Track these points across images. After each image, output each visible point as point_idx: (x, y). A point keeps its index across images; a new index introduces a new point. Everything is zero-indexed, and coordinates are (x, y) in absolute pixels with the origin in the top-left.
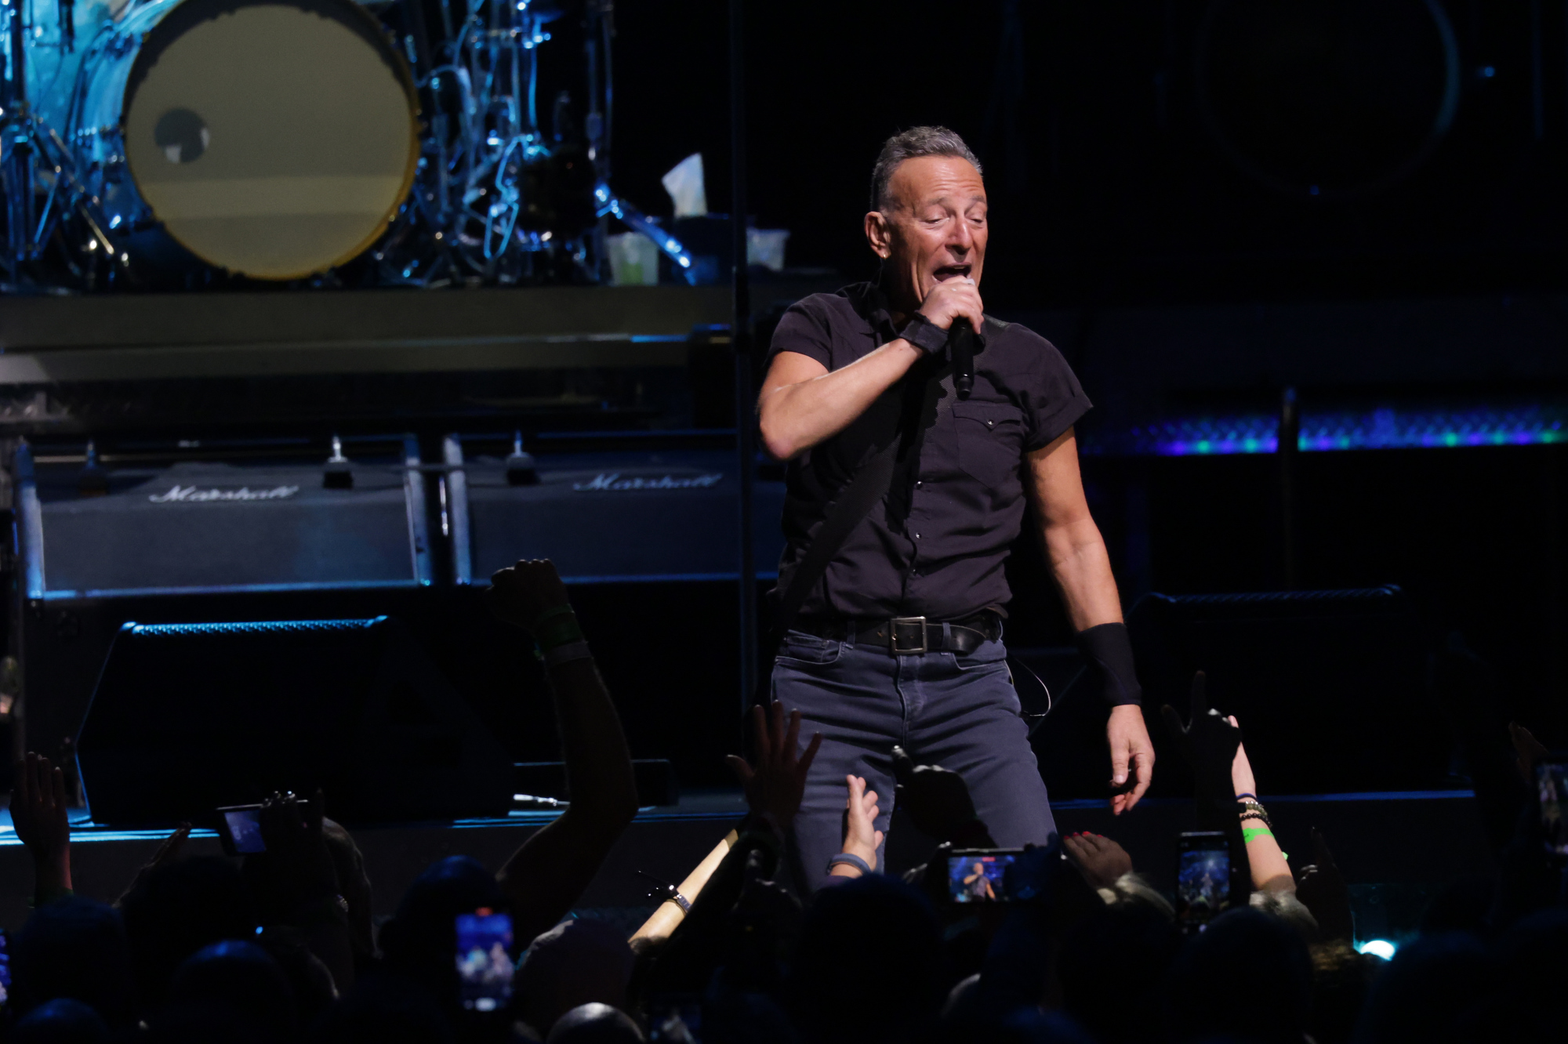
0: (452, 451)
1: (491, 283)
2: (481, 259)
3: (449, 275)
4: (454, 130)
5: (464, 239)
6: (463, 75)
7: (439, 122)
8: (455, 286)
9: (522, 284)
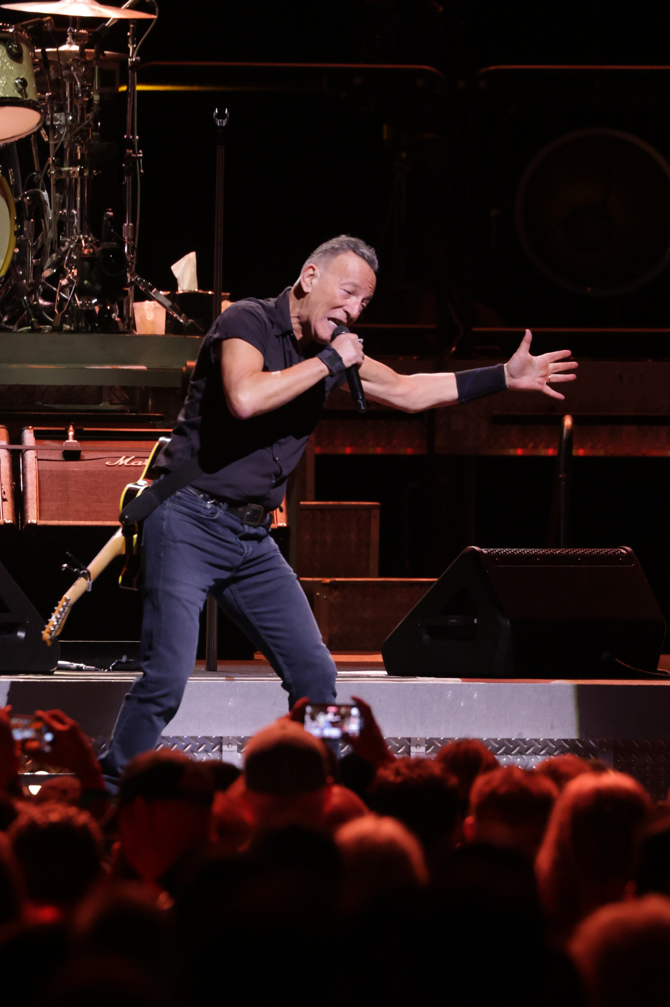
0: (29, 436)
1: (58, 330)
2: (52, 314)
3: (31, 324)
4: (38, 229)
5: (41, 302)
6: (45, 194)
7: (29, 225)
8: (33, 331)
9: (77, 331)
